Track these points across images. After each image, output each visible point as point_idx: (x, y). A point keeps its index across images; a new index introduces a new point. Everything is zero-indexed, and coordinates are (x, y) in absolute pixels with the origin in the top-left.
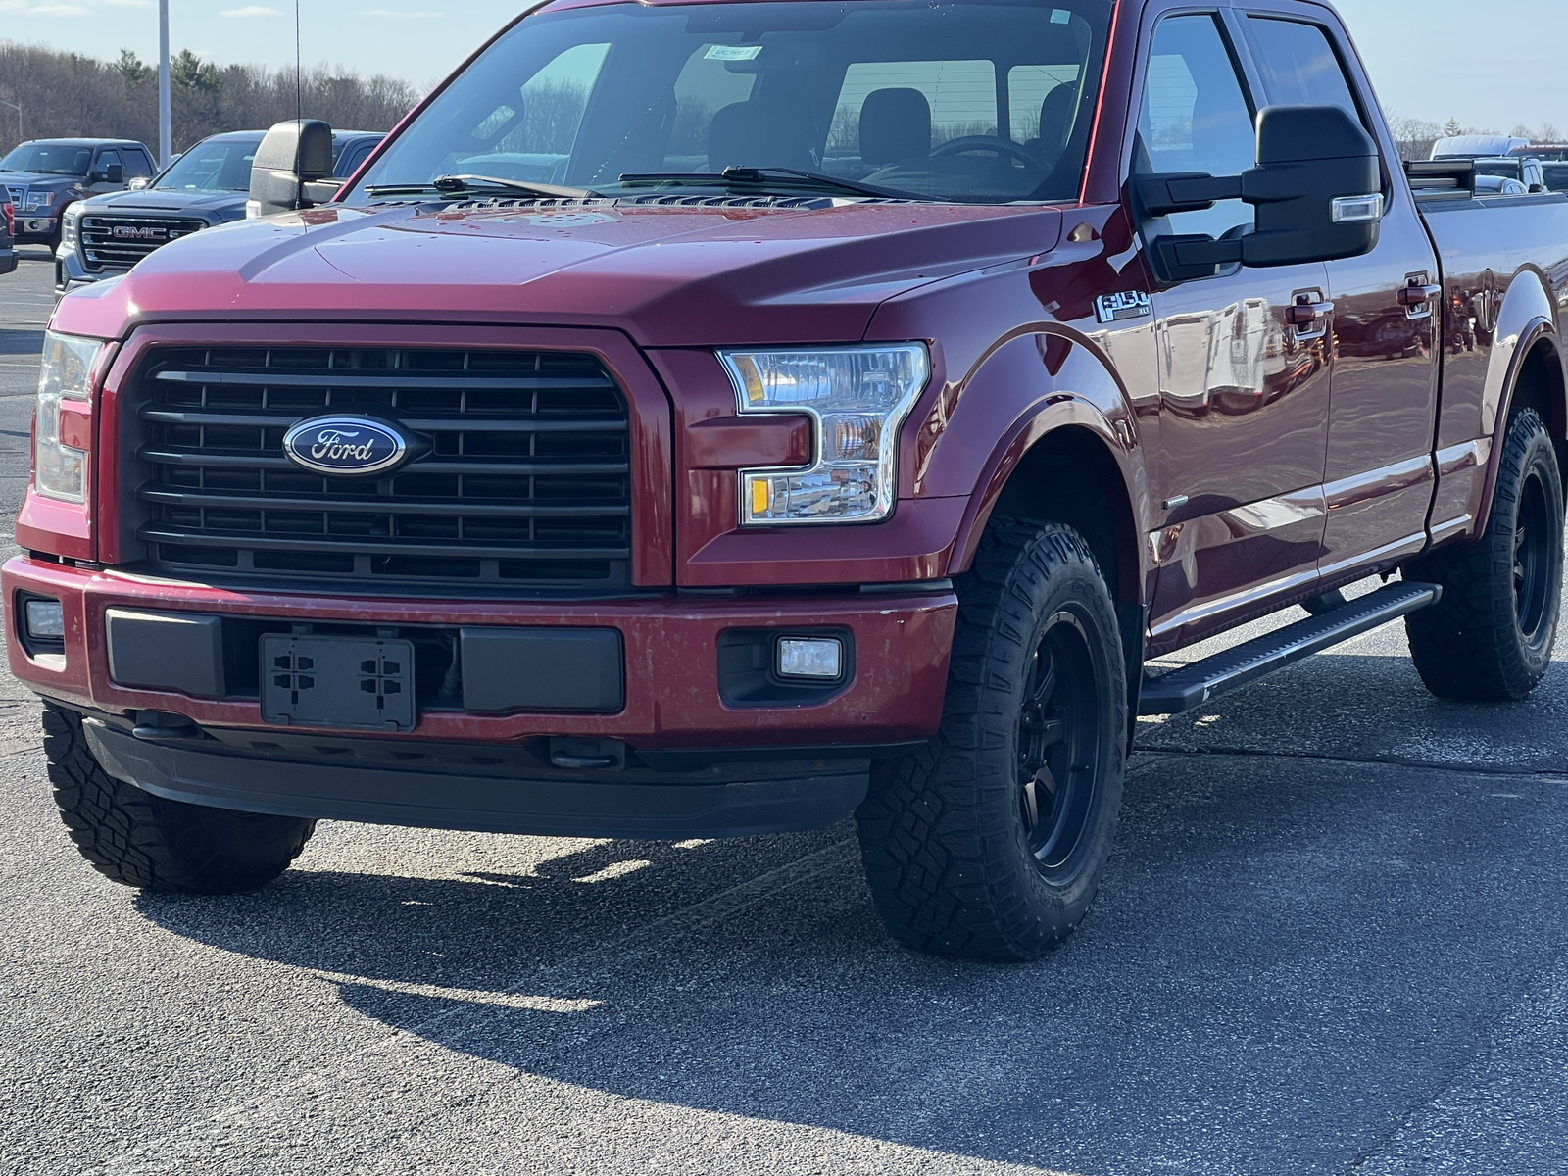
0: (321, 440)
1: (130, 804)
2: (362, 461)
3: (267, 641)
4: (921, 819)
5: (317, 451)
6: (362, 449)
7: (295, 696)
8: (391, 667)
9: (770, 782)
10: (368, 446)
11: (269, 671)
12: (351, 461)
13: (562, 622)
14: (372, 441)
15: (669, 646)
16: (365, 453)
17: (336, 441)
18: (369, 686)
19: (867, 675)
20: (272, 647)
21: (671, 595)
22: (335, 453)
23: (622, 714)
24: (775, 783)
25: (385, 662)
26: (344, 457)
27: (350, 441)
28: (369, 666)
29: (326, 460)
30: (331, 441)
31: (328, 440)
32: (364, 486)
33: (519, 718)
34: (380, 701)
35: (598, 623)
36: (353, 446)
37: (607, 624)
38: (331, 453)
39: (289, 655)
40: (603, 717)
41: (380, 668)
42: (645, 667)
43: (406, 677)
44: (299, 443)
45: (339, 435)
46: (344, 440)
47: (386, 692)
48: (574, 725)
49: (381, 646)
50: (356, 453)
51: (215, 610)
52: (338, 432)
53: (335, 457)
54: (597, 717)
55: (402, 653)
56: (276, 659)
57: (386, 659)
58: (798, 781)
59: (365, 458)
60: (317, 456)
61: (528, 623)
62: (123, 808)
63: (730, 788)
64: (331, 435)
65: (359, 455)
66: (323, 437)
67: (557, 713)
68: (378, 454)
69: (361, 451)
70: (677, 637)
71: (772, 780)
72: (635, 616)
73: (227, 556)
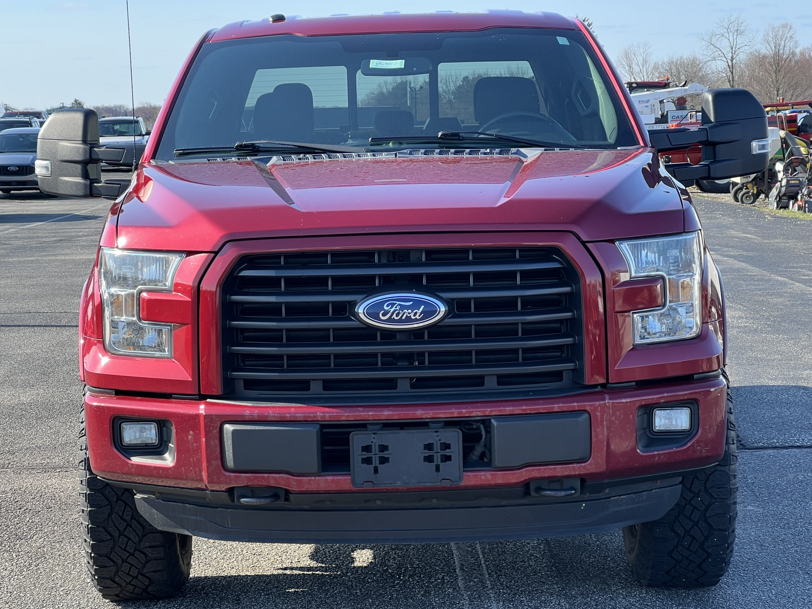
0: (386, 308)
1: (150, 547)
2: (416, 320)
3: (355, 436)
4: (696, 508)
5: (384, 315)
6: (416, 312)
7: (376, 470)
8: (447, 446)
9: (632, 495)
10: (421, 310)
11: (356, 454)
12: (409, 320)
13: (556, 410)
14: (423, 307)
15: (614, 419)
16: (418, 314)
17: (398, 308)
18: (429, 459)
19: (706, 427)
20: (357, 440)
21: (606, 389)
22: (397, 315)
23: (588, 462)
24: (635, 495)
25: (441, 443)
26: (403, 318)
27: (408, 307)
28: (429, 447)
29: (390, 320)
30: (394, 308)
31: (391, 308)
32: (416, 335)
33: (528, 470)
34: (438, 468)
35: (577, 409)
36: (410, 311)
37: (582, 409)
38: (394, 316)
39: (371, 444)
40: (578, 465)
41: (437, 447)
42: (603, 433)
43: (456, 451)
44: (369, 311)
45: (399, 305)
46: (403, 308)
47: (441, 462)
48: (559, 471)
49: (438, 434)
50: (412, 315)
51: (316, 419)
52: (398, 303)
53: (396, 318)
54: (575, 465)
55: (454, 438)
56: (362, 447)
57: (441, 442)
58: (647, 492)
59: (418, 318)
60: (383, 318)
61: (535, 412)
62: (144, 550)
63: (613, 500)
64: (393, 305)
65: (414, 316)
66: (388, 306)
67: (551, 465)
68: (427, 314)
69: (416, 314)
70: (618, 413)
71: (633, 493)
72: (598, 403)
73: (304, 385)
